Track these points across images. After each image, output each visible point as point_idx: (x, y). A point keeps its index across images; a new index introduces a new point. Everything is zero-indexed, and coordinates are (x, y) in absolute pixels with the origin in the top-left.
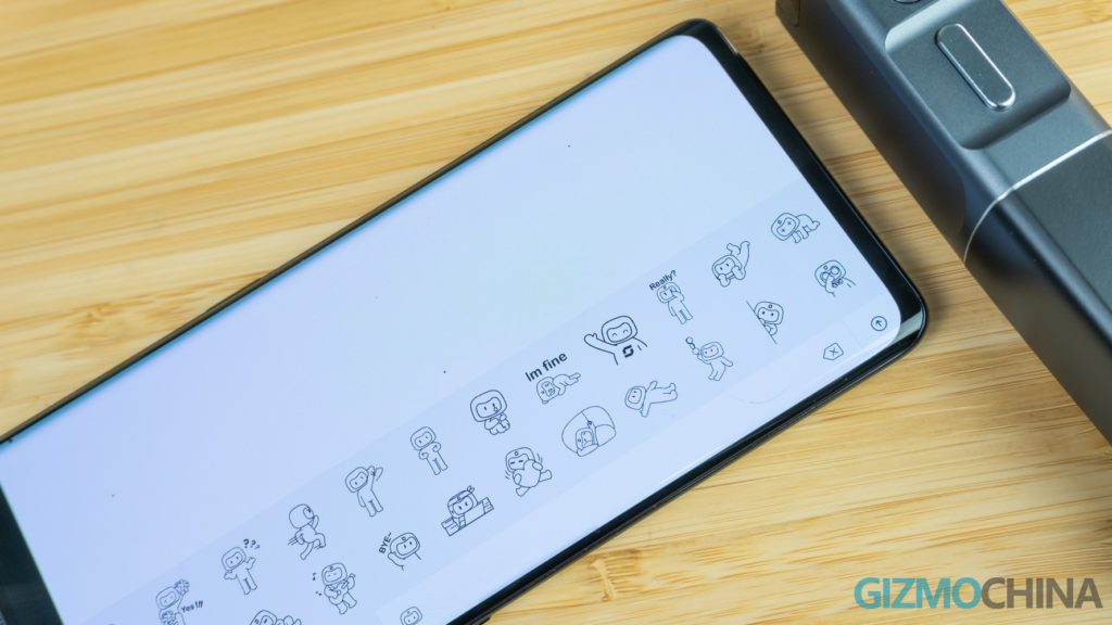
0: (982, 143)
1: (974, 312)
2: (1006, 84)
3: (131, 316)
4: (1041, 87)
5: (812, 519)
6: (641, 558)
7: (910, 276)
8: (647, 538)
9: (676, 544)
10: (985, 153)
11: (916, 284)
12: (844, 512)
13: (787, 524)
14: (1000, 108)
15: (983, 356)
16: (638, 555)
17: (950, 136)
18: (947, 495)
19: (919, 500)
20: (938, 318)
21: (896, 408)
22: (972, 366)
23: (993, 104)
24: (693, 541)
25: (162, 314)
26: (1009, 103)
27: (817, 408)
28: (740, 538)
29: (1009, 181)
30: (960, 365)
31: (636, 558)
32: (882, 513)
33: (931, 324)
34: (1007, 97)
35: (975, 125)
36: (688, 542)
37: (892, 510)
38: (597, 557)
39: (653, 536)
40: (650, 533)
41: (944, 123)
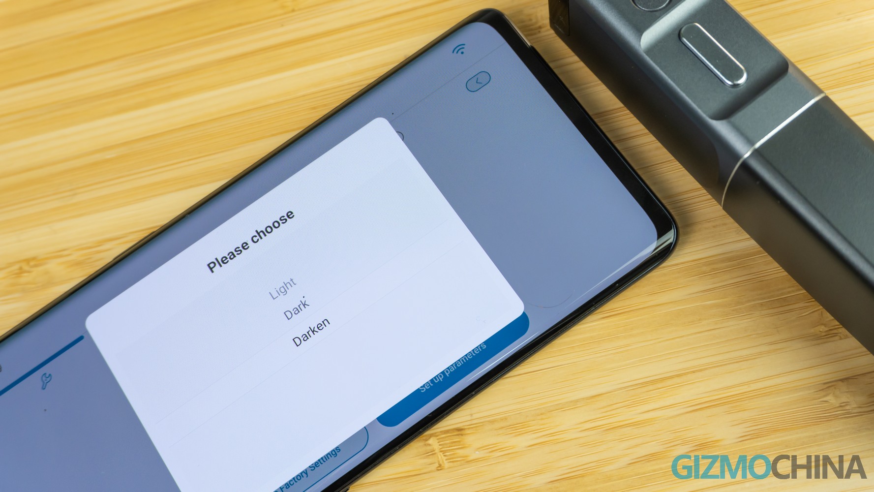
0: (726, 114)
1: (714, 227)
2: (738, 66)
3: (53, 266)
4: (765, 66)
5: (596, 396)
6: (465, 434)
7: (664, 202)
8: (469, 418)
9: (492, 422)
10: (730, 122)
11: (668, 207)
12: (621, 389)
13: (577, 401)
14: (735, 86)
15: (723, 261)
16: (463, 432)
17: (700, 112)
18: (700, 371)
19: (678, 376)
20: (686, 234)
21: (657, 305)
22: (714, 269)
23: (730, 83)
24: (506, 419)
25: (78, 264)
26: (742, 81)
27: (596, 309)
28: (541, 414)
29: (751, 143)
30: (705, 268)
31: (462, 435)
32: (651, 388)
33: (681, 238)
34: (741, 76)
35: (719, 101)
36: (502, 419)
37: (659, 385)
38: (431, 436)
39: (475, 416)
40: (471, 415)
41: (694, 103)
